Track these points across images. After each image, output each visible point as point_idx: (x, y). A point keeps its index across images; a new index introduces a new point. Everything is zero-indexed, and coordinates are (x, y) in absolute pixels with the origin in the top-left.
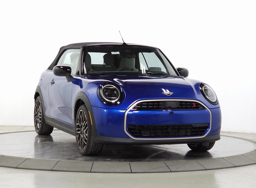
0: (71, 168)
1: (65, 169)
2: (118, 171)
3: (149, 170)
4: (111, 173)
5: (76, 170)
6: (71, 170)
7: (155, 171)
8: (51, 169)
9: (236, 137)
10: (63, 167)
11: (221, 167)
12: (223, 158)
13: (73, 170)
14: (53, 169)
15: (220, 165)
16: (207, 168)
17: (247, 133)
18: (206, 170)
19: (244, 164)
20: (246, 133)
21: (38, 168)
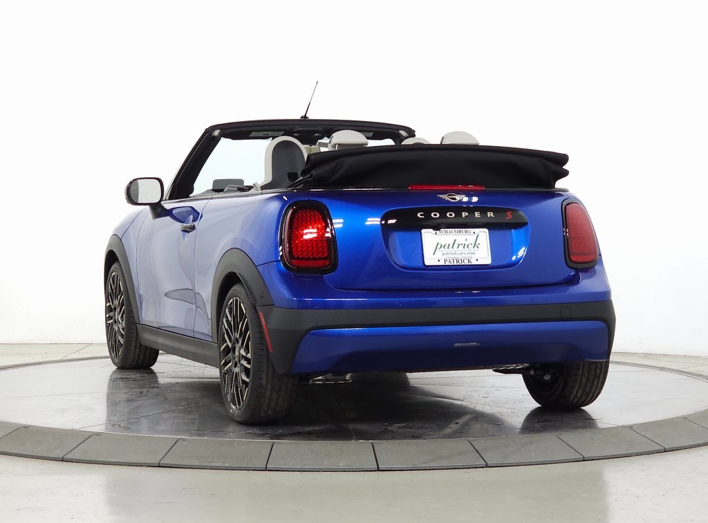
0: (213, 458)
1: (196, 463)
2: (341, 465)
3: (427, 463)
4: (321, 473)
5: (227, 465)
6: (213, 464)
7: (444, 463)
8: (156, 461)
9: (669, 369)
10: (190, 457)
11: (624, 452)
12: (631, 427)
13: (218, 464)
14: (164, 462)
15: (623, 446)
16: (587, 455)
17: (698, 357)
18: (584, 460)
19: (687, 444)
20: (694, 357)
21: (122, 461)
